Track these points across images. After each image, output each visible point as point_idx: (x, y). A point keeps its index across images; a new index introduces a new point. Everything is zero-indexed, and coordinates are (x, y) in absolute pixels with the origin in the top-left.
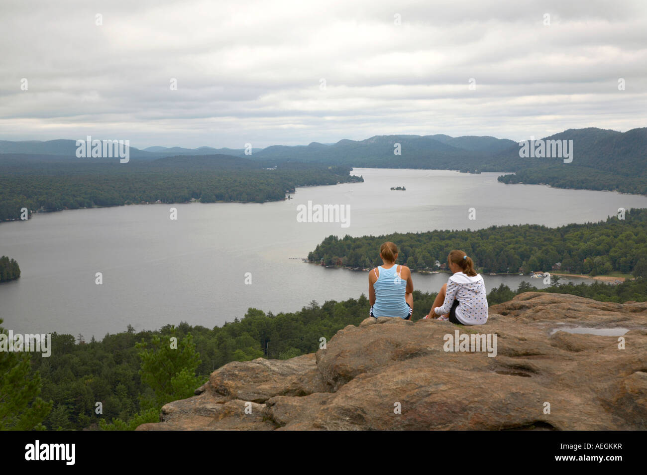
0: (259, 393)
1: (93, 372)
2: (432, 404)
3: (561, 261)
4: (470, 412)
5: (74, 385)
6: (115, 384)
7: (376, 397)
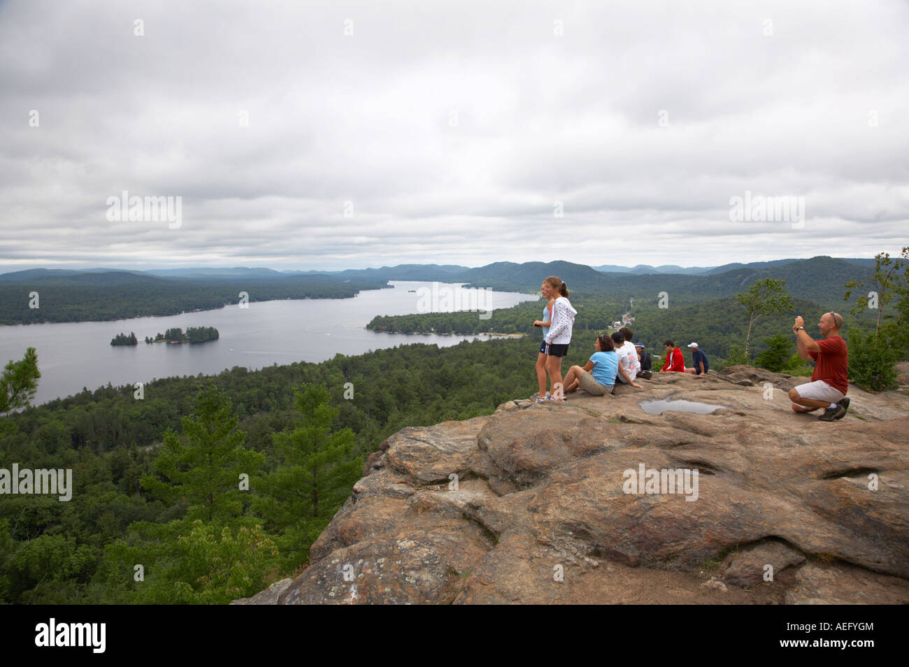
0: (435, 474)
1: (257, 386)
2: (658, 520)
3: (492, 327)
4: (702, 528)
5: (248, 393)
6: (269, 392)
7: (595, 509)
